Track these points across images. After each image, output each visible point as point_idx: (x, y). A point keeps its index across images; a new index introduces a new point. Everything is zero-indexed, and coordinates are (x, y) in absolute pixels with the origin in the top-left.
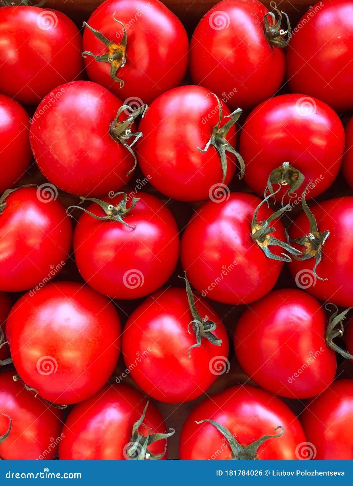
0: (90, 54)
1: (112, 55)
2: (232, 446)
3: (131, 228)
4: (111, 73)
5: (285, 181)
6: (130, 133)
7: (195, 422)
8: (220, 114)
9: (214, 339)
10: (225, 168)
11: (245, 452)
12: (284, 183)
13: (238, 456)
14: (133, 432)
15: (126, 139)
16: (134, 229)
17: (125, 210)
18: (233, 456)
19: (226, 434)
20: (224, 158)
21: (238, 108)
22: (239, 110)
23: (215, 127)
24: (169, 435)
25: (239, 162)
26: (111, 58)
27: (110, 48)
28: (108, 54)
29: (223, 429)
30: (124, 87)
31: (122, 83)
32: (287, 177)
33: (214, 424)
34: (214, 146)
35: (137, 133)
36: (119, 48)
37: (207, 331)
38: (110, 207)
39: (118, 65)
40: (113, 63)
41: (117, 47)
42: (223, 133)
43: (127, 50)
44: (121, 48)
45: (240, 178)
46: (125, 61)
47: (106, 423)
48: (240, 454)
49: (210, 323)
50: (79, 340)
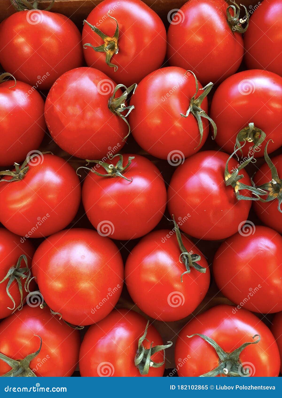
0: (90, 46)
1: (107, 46)
2: (218, 353)
3: (129, 181)
4: (106, 60)
5: (250, 139)
6: (124, 106)
7: (187, 336)
8: (197, 87)
9: (199, 268)
10: (202, 131)
11: (230, 357)
12: (250, 140)
13: (224, 361)
14: (139, 345)
15: (121, 111)
16: (132, 182)
17: (122, 168)
18: (220, 361)
19: (213, 344)
20: (200, 123)
21: (210, 82)
22: (211, 83)
23: (192, 98)
24: (168, 346)
25: (212, 125)
26: (107, 48)
27: (105, 40)
28: (103, 45)
29: (210, 340)
30: (118, 70)
31: (116, 68)
32: (252, 135)
33: (202, 337)
34: (192, 113)
35: (129, 107)
36: (112, 40)
37: (194, 261)
38: (111, 166)
39: (111, 54)
40: (108, 52)
41: (110, 39)
42: (198, 103)
43: (119, 41)
44: (114, 39)
45: (213, 139)
46: (118, 50)
47: (117, 338)
48: (226, 359)
49: (196, 255)
50: (93, 272)
